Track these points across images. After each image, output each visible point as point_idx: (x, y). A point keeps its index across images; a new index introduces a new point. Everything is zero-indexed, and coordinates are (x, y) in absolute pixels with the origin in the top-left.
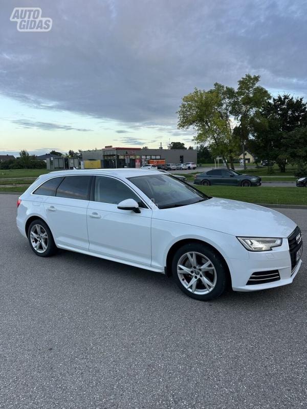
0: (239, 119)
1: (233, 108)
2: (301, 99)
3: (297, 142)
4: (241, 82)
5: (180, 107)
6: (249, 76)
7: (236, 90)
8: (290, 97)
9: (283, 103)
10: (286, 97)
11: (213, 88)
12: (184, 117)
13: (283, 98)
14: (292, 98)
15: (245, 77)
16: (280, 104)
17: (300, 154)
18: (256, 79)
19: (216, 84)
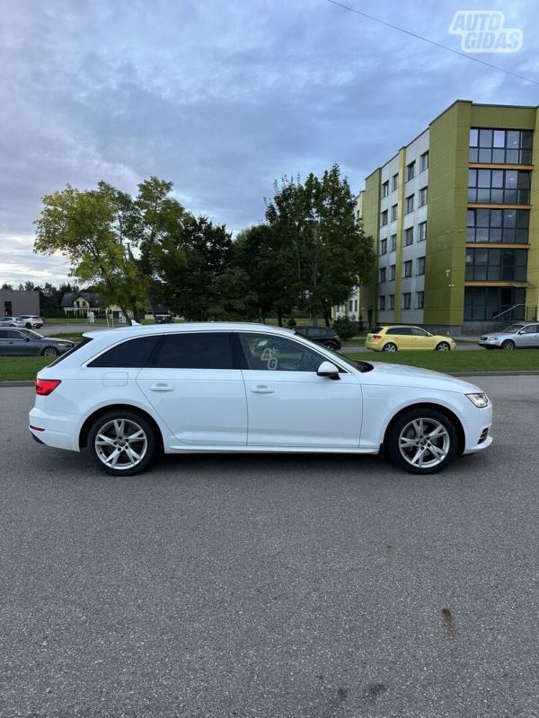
0: (139, 245)
1: (130, 227)
2: (223, 227)
3: (232, 290)
4: (143, 188)
5: (42, 213)
6: (156, 181)
7: (134, 199)
8: (208, 221)
9: (198, 228)
10: (203, 221)
11: (96, 189)
12: (47, 232)
13: (198, 221)
14: (211, 224)
15: (149, 180)
16: (194, 230)
17: (238, 307)
18: (168, 187)
19: (101, 184)
